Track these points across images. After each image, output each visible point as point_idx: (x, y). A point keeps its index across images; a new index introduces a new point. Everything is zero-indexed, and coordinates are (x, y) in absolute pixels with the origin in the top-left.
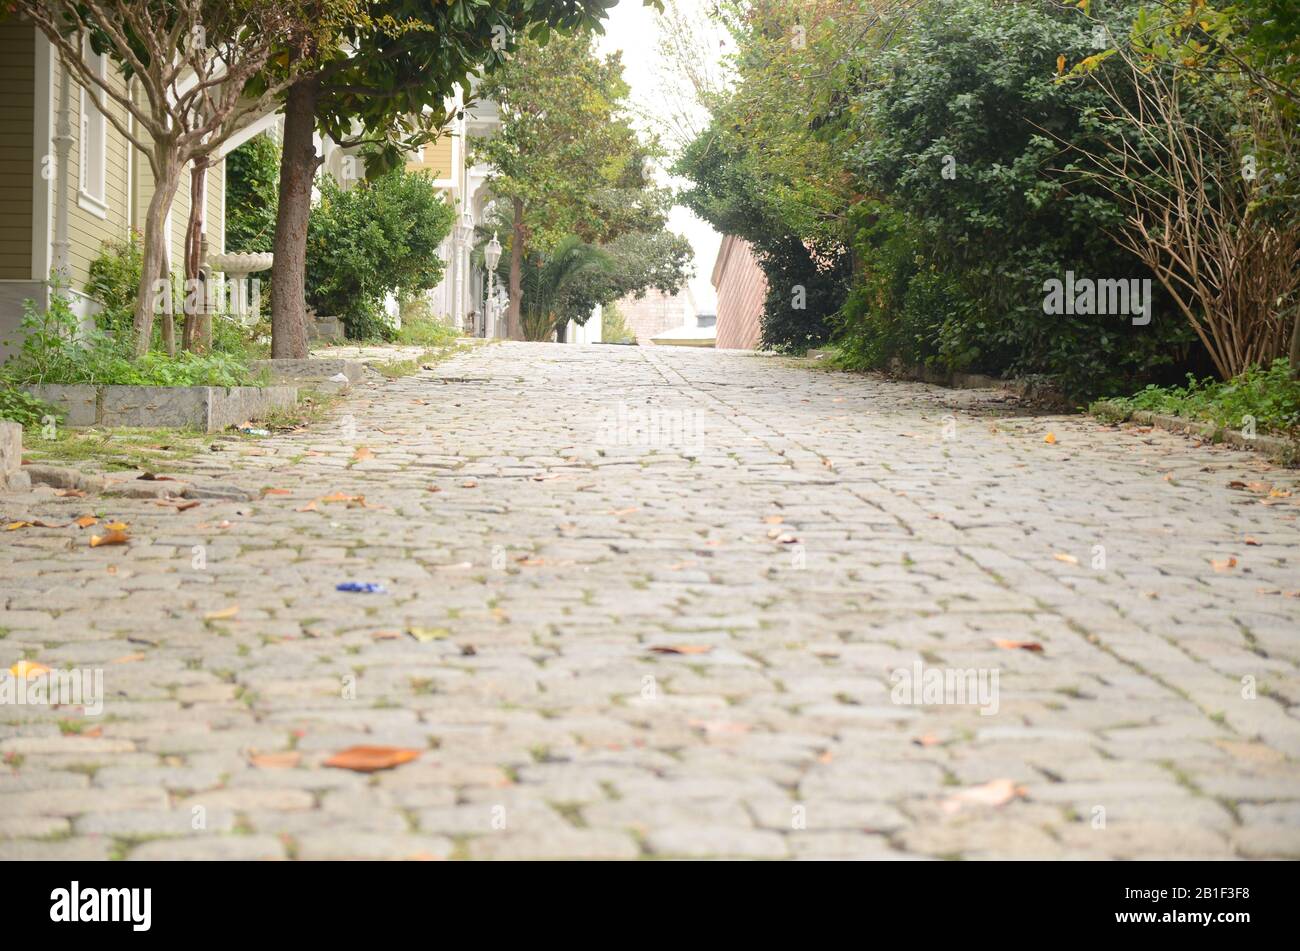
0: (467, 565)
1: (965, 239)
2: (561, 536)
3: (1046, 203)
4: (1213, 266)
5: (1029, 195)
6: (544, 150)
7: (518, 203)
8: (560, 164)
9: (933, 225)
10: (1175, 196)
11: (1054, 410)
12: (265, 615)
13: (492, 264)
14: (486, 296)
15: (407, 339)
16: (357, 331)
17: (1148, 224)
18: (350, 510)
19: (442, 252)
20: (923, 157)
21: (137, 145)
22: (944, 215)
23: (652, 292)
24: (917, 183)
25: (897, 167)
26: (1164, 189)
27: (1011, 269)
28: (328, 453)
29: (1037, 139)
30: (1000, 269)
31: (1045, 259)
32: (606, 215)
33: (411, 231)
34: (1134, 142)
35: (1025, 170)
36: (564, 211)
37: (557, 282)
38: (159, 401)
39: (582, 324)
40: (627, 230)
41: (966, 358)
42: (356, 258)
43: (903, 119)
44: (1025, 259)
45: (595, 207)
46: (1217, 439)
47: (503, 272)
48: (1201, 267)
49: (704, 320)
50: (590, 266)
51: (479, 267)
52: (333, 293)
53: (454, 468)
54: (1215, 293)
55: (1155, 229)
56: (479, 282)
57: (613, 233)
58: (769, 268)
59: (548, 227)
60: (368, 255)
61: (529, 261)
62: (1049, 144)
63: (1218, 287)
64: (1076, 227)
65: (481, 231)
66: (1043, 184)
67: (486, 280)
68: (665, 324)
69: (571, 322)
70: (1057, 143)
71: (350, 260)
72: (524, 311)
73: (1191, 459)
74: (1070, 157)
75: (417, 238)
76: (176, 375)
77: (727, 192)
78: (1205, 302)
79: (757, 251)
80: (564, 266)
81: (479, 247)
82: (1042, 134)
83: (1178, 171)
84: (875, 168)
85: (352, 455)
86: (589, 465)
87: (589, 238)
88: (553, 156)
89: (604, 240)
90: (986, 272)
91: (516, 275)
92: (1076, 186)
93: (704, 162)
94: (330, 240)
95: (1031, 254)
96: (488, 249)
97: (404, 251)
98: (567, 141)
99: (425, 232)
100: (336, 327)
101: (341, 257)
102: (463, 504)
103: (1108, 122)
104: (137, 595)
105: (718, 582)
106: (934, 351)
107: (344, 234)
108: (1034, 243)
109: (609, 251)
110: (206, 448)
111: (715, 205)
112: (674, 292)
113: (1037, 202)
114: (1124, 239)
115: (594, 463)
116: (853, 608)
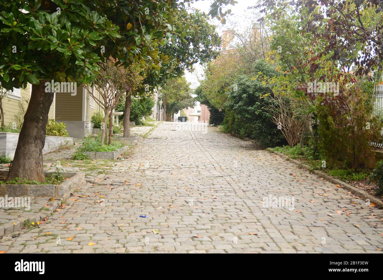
0: (161, 207)
1: (245, 119)
2: (176, 196)
3: (259, 114)
4: (287, 125)
5: (256, 112)
6: (170, 85)
7: (165, 94)
8: (173, 87)
9: (239, 116)
10: (281, 113)
11: (260, 149)
12: (128, 225)
13: (161, 105)
14: (160, 109)
15: (146, 125)
16: (138, 124)
17: (276, 118)
18: (140, 189)
19: (152, 109)
20: (237, 105)
21: (99, 105)
22: (241, 114)
23: (189, 108)
24: (236, 109)
25: (233, 106)
26: (279, 112)
27: (253, 125)
28: (135, 165)
29: (257, 103)
30: (251, 125)
31: (259, 123)
32: (181, 96)
33: (147, 106)
34: (274, 104)
35: (255, 108)
36: (174, 96)
37: (172, 107)
38: (106, 154)
39: (177, 114)
40: (185, 99)
41: (245, 135)
42: (137, 111)
43: (234, 97)
44: (255, 123)
45: (179, 95)
46: (288, 160)
47: (163, 106)
48: (285, 125)
49: (198, 112)
50: (179, 104)
51: (158, 104)
52: (133, 117)
53: (157, 169)
54: (288, 130)
55: (278, 119)
56: (158, 107)
57: (182, 99)
58: (210, 111)
59: (171, 99)
60: (140, 111)
61: (167, 105)
62: (259, 103)
63: (288, 129)
64: (264, 118)
65: (159, 98)
66: (258, 110)
67: (160, 106)
68: (192, 112)
69: (175, 114)
70: (261, 103)
71: (136, 112)
72: (166, 113)
73: (283, 165)
74: (263, 106)
75: (148, 107)
76: (109, 149)
77: (203, 97)
78: (286, 131)
79: (208, 108)
80: (173, 105)
81: (159, 101)
82: (258, 102)
83: (281, 108)
84: (229, 106)
85: (139, 166)
86: (180, 168)
87: (178, 100)
88: (172, 86)
89: (181, 100)
90: (248, 125)
91: (165, 107)
92: (264, 111)
93: (199, 92)
94: (133, 108)
95: (256, 122)
96: (160, 102)
97: (146, 110)
98: (174, 83)
99: (150, 106)
100: (134, 123)
101: (135, 111)
102: (159, 186)
103: (269, 100)
104: (107, 218)
105: (203, 212)
106: (240, 134)
107: (135, 107)
108: (257, 120)
109: (182, 102)
110: (114, 165)
111: (201, 100)
112: (193, 108)
113: (257, 113)
114: (272, 120)
115: (181, 167)
116: (226, 222)
